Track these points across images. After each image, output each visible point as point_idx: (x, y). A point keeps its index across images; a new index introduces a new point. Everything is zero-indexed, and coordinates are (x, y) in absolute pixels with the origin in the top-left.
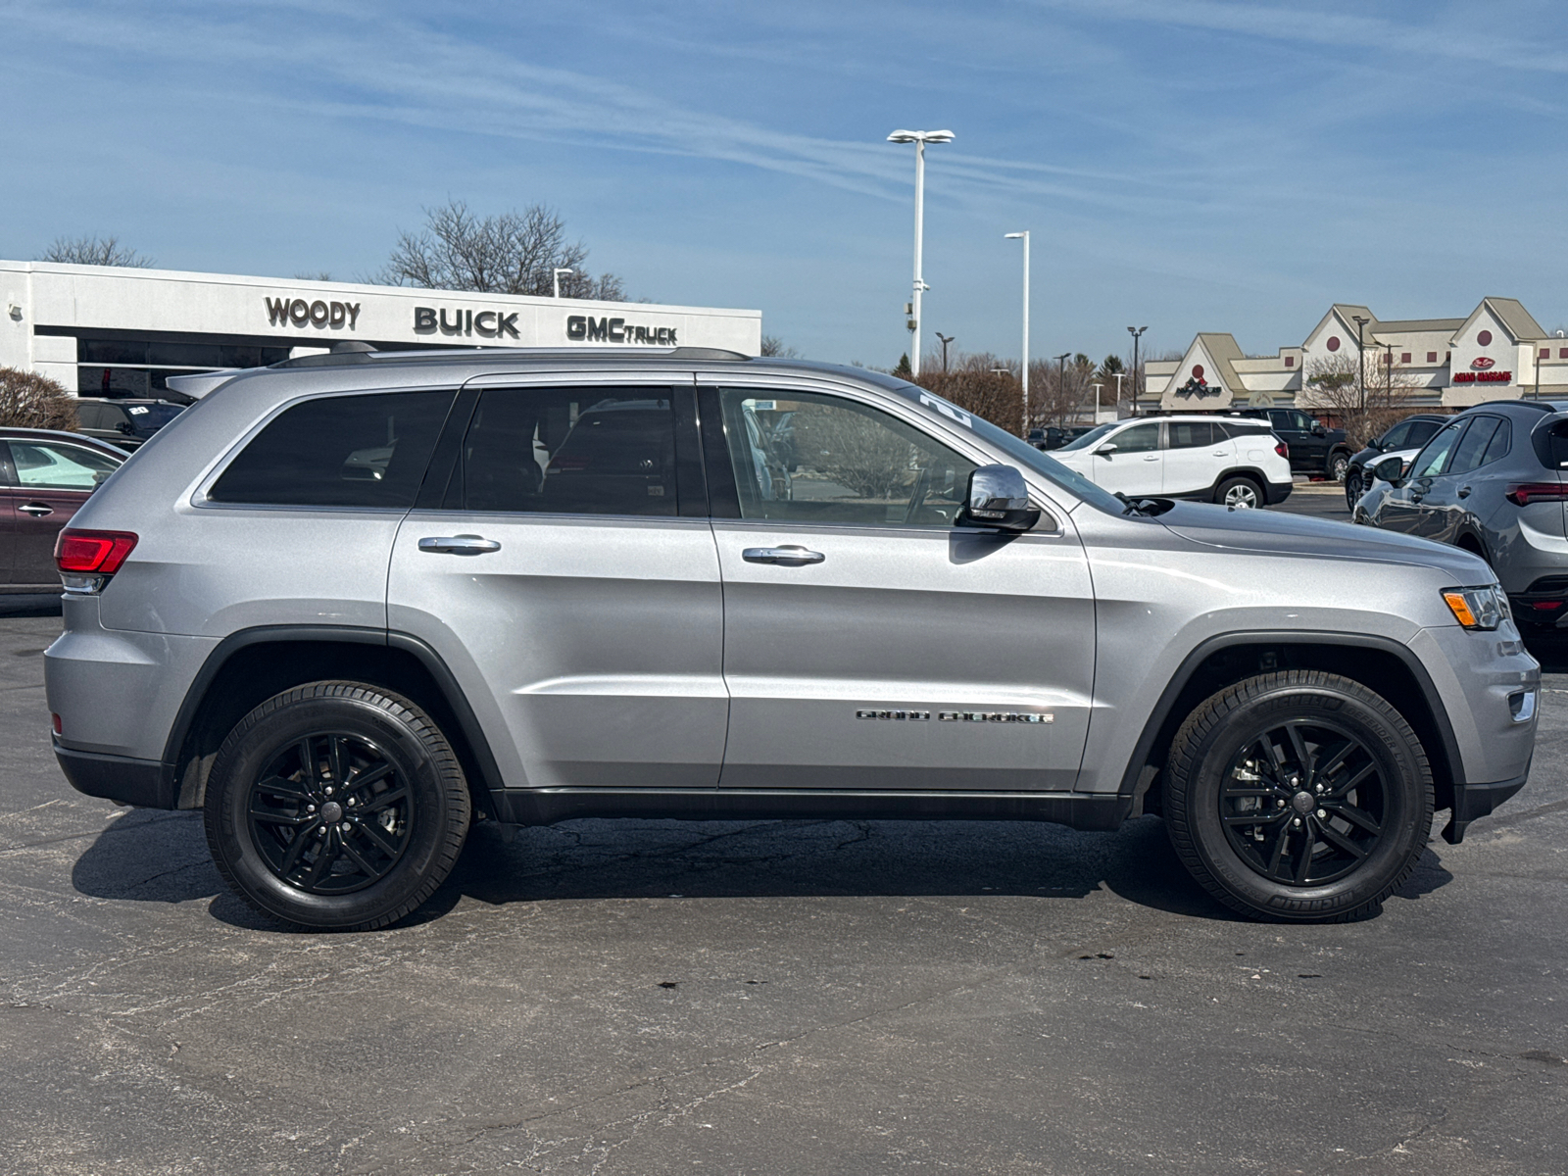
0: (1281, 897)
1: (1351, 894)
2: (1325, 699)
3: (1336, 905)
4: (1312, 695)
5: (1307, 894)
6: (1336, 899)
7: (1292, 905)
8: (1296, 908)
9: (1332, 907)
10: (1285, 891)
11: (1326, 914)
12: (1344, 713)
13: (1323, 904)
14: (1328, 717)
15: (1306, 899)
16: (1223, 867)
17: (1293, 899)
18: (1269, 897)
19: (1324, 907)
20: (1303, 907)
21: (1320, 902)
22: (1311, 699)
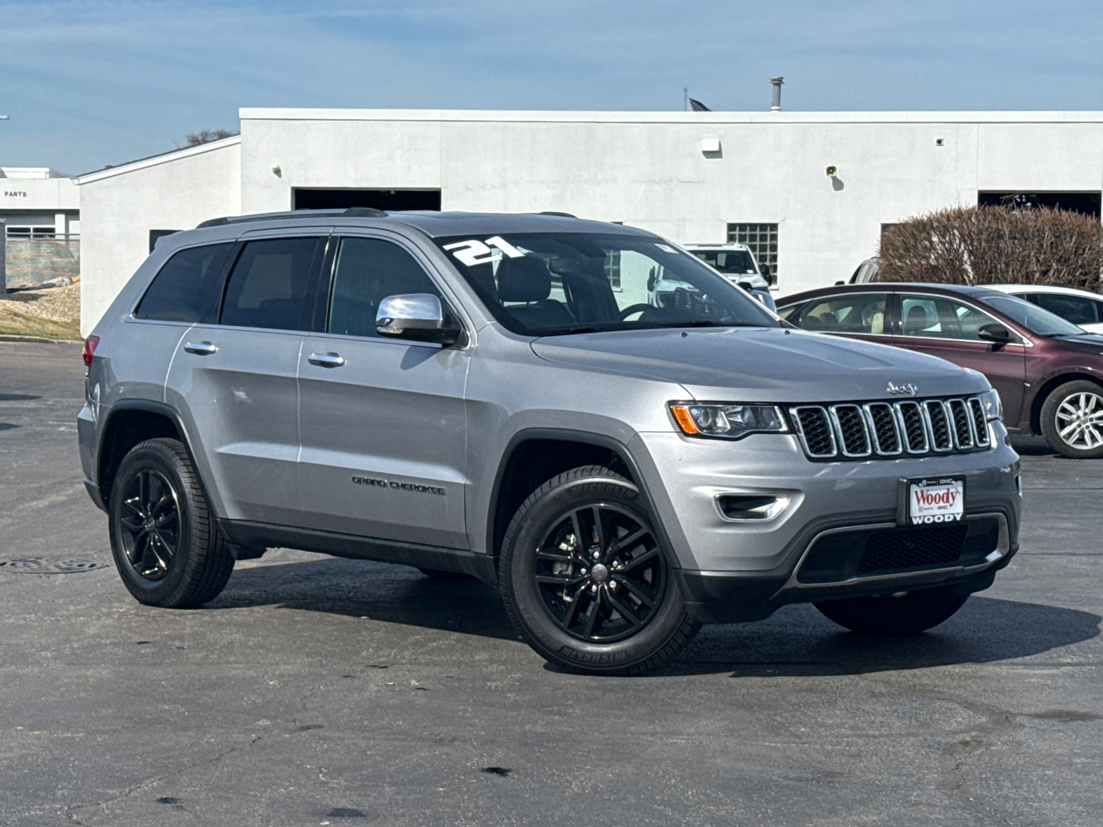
0: (569, 648)
1: (624, 654)
2: (624, 490)
3: (611, 661)
4: (615, 485)
5: (590, 648)
6: (612, 656)
7: (576, 656)
8: (579, 659)
9: (608, 662)
10: (574, 643)
11: (604, 667)
12: (639, 503)
13: (601, 659)
14: (627, 505)
15: (588, 653)
16: (528, 616)
17: (578, 651)
18: (560, 646)
19: (602, 661)
20: (584, 659)
21: (599, 657)
22: (613, 489)
